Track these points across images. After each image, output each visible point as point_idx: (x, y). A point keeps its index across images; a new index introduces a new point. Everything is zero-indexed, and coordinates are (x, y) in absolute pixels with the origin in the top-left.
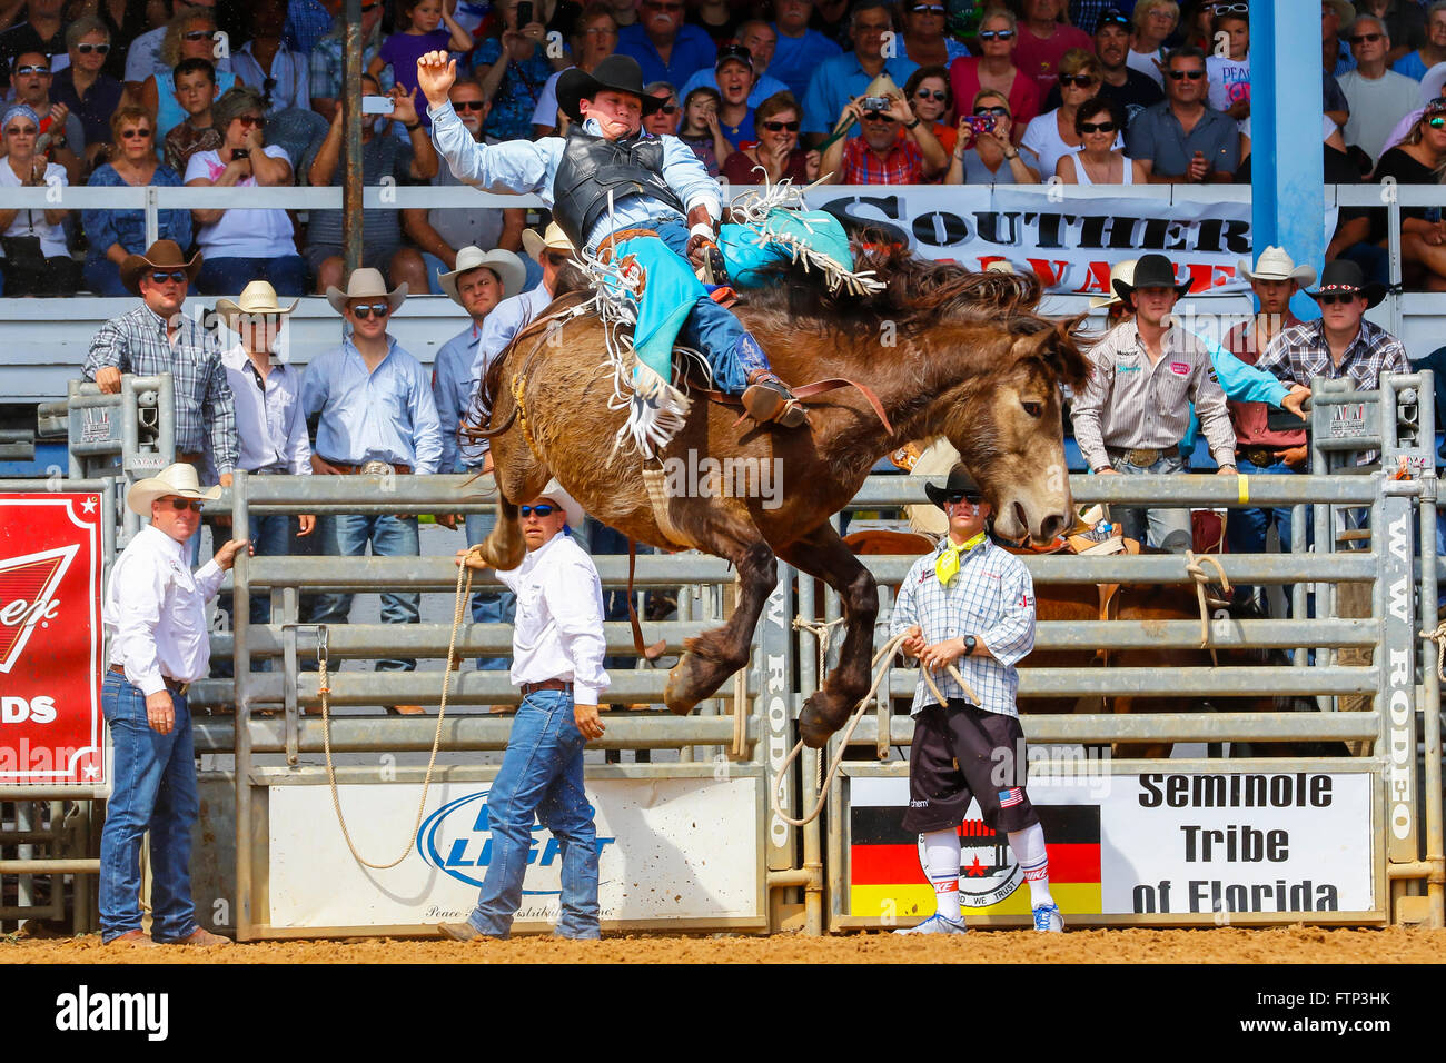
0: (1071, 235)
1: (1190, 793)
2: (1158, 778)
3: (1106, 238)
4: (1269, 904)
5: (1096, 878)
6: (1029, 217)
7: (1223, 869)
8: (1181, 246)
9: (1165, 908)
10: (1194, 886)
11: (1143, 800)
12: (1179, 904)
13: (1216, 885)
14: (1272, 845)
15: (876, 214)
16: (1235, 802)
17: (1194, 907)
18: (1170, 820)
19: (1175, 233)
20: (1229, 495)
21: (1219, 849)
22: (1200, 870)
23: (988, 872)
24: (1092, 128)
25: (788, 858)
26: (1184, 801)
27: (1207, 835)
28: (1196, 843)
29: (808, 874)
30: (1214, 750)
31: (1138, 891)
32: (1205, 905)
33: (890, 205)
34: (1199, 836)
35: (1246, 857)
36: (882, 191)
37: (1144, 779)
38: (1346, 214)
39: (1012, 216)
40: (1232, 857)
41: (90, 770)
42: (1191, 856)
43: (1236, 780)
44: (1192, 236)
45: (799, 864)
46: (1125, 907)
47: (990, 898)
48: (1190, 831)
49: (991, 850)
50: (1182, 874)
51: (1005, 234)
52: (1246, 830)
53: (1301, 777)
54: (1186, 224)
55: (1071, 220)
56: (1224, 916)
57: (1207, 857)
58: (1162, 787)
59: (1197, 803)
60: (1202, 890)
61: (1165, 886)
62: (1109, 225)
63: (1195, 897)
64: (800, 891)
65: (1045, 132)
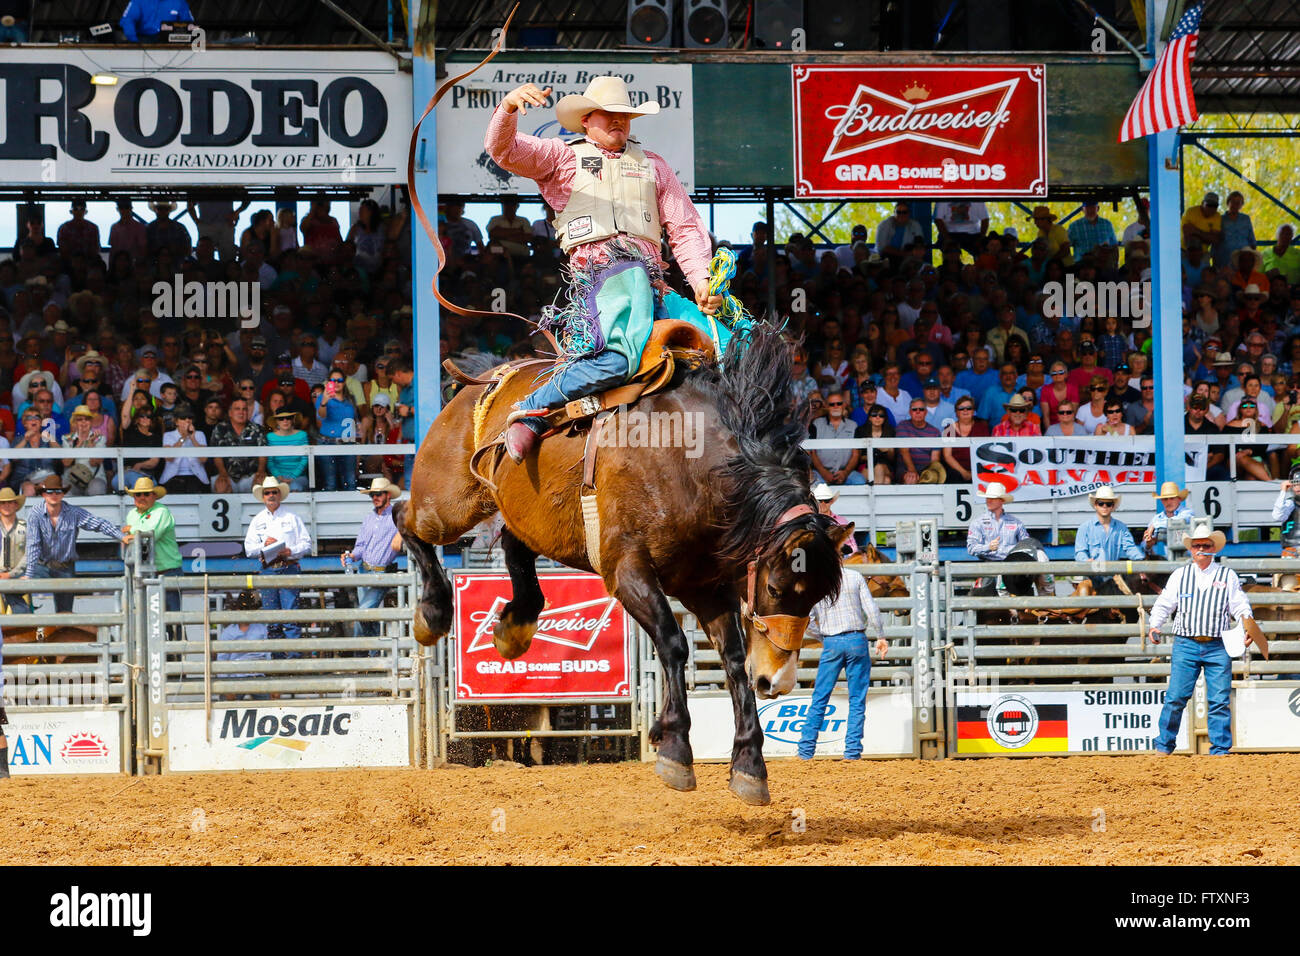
0: (1091, 459)
1: (1107, 699)
2: (1093, 692)
3: (1107, 461)
4: (1142, 747)
5: (1066, 736)
6: (1071, 451)
7: (1123, 732)
8: (1140, 464)
9: (1096, 749)
10: (1109, 739)
11: (1086, 701)
12: (1103, 747)
13: (1119, 739)
14: (1143, 721)
15: (1004, 450)
16: (1127, 703)
17: (1109, 748)
18: (1099, 711)
19: (1138, 459)
20: (1123, 570)
21: (1120, 723)
22: (1111, 732)
23: (1019, 733)
24: (1112, 412)
25: (929, 727)
26: (1104, 702)
27: (1115, 717)
28: (1110, 721)
29: (938, 735)
30: (1137, 679)
31: (1084, 741)
32: (1114, 747)
33: (1009, 446)
34: (1111, 718)
35: (1132, 726)
36: (1006, 440)
37: (1087, 693)
38: (1212, 449)
39: (1063, 450)
40: (1126, 726)
41: (625, 692)
42: (1108, 726)
43: (1127, 693)
44: (1145, 460)
45: (935, 730)
46: (1078, 748)
47: (1019, 745)
48: (1108, 715)
49: (1019, 724)
50: (1103, 734)
51: (1059, 459)
52: (1132, 715)
53: (1156, 692)
54: (1142, 454)
55: (1090, 452)
56: (1122, 751)
57: (1115, 726)
58: (1095, 696)
59: (1110, 703)
60: (1112, 741)
61: (1096, 739)
62: (1108, 455)
63: (1110, 743)
64: (935, 742)
65: (1085, 412)
